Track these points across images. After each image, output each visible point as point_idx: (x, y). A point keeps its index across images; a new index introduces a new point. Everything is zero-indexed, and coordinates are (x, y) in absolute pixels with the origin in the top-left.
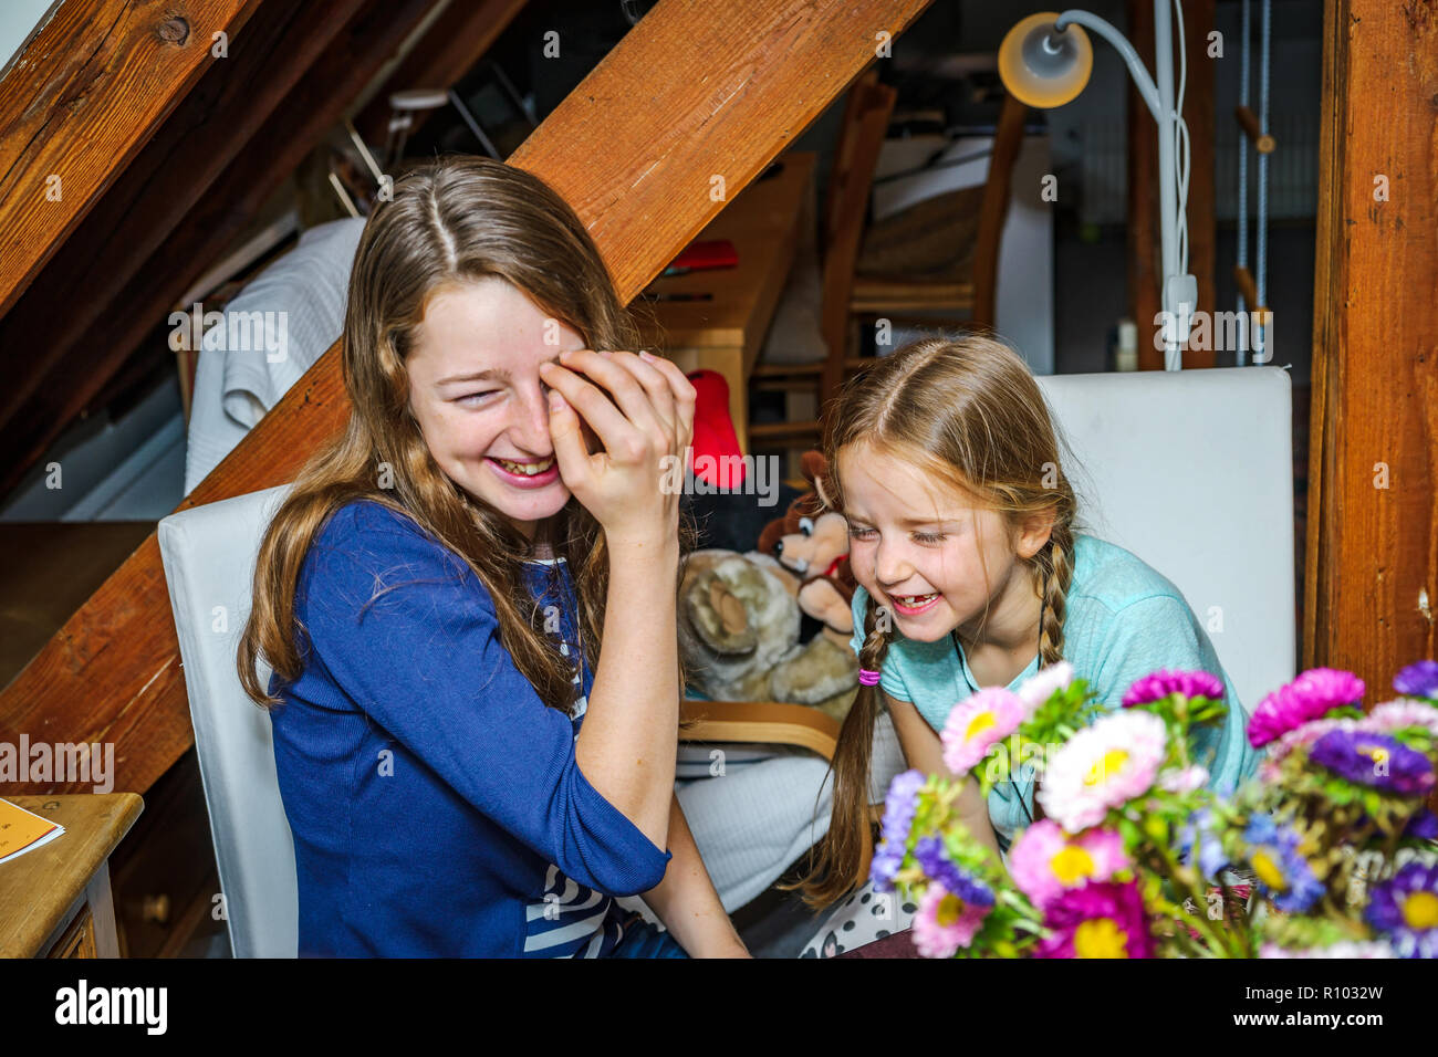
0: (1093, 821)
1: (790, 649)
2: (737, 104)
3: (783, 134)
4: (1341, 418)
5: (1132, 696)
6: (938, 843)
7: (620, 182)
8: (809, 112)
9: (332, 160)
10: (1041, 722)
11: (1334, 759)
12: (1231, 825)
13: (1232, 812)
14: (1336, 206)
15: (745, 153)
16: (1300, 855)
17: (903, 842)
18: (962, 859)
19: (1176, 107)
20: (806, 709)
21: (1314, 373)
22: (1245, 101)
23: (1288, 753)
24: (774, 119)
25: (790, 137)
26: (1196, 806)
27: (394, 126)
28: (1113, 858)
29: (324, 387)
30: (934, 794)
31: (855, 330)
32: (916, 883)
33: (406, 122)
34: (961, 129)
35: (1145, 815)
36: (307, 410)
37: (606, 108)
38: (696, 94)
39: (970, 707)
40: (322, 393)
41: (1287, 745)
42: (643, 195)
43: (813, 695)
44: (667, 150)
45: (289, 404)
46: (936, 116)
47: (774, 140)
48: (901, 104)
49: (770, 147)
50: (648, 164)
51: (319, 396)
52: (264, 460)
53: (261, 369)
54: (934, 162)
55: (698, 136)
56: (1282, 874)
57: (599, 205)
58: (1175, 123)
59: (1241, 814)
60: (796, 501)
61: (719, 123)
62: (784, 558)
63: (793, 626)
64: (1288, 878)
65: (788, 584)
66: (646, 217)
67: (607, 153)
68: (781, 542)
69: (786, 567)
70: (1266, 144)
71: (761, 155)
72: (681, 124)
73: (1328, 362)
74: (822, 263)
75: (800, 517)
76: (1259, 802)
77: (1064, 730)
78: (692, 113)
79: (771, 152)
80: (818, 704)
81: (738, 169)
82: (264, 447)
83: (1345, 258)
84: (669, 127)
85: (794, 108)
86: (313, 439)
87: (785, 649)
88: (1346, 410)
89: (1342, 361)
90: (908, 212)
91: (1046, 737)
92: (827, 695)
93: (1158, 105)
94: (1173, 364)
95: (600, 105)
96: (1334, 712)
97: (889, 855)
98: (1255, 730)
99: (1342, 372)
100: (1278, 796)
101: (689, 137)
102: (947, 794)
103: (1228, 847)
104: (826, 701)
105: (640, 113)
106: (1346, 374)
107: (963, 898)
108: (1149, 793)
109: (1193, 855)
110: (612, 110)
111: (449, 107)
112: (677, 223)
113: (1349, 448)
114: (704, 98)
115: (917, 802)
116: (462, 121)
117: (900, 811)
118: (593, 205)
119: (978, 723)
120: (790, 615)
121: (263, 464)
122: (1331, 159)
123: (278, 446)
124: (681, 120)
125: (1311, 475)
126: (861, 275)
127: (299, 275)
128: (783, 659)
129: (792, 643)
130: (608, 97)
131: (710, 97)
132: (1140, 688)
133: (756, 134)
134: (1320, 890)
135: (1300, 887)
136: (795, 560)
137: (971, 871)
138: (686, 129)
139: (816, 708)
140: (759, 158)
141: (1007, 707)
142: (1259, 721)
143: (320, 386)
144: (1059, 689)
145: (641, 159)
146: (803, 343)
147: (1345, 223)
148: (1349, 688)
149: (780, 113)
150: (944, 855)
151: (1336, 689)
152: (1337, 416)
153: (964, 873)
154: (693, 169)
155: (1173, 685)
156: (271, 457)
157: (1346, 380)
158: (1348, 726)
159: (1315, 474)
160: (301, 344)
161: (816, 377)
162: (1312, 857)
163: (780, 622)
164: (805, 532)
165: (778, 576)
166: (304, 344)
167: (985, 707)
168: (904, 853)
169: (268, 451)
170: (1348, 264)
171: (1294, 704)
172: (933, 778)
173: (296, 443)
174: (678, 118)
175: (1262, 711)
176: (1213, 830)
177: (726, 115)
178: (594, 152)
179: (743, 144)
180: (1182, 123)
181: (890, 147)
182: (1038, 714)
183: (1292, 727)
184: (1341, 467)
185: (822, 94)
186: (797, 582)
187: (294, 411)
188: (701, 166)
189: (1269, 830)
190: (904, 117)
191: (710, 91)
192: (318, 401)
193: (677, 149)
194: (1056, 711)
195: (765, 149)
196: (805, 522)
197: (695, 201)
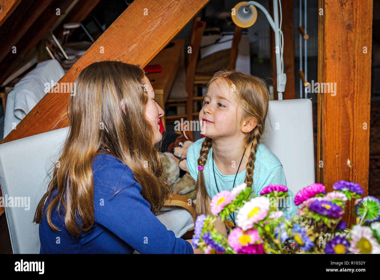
0: (250, 227)
1: (177, 179)
2: (158, 28)
3: (171, 36)
4: (325, 113)
5: (263, 192)
6: (209, 235)
7: (125, 50)
8: (177, 30)
9: (47, 43)
10: (238, 200)
11: (315, 208)
12: (289, 227)
13: (289, 223)
14: (323, 54)
15: (160, 41)
16: (307, 235)
17: (200, 234)
18: (216, 239)
19: (279, 28)
20: (182, 196)
21: (318, 100)
22: (301, 25)
23: (304, 207)
24: (168, 32)
25: (173, 37)
26: (280, 222)
27: (65, 33)
28: (256, 238)
29: (42, 108)
30: (209, 221)
31: (196, 89)
32: (204, 246)
33: (68, 32)
34: (224, 33)
35: (264, 225)
36: (37, 115)
37: (121, 29)
38: (146, 25)
39: (218, 196)
40: (41, 110)
41: (304, 204)
42: (132, 53)
43: (183, 192)
44: (138, 40)
45: (32, 113)
46: (218, 29)
47: (168, 38)
48: (207, 26)
49: (167, 40)
50: (133, 44)
51: (41, 111)
52: (25, 129)
53: (25, 103)
54: (217, 42)
55: (147, 37)
56: (302, 240)
57: (119, 56)
58: (279, 32)
59: (292, 224)
60: (178, 138)
61: (153, 33)
62: (175, 154)
63: (178, 173)
64: (304, 242)
65: (176, 161)
66: (133, 59)
67: (121, 41)
68: (174, 149)
69: (175, 156)
70: (306, 37)
71: (165, 42)
72: (142, 33)
73: (322, 97)
74: (186, 71)
75: (179, 142)
76: (297, 220)
77: (244, 201)
78: (145, 30)
79: (167, 41)
80: (185, 194)
81: (158, 46)
82: (25, 125)
83: (325, 69)
84: (139, 34)
85: (174, 29)
86: (39, 123)
87: (175, 179)
88: (326, 110)
89: (325, 97)
90: (210, 56)
91: (239, 204)
92: (187, 192)
93: (274, 27)
94: (280, 98)
95: (119, 28)
96: (317, 195)
97: (196, 238)
98: (296, 201)
99: (325, 100)
100: (302, 218)
101: (144, 37)
102: (212, 221)
103: (288, 233)
104: (187, 193)
105: (131, 30)
106: (326, 100)
107: (216, 250)
108: (265, 219)
109: (279, 236)
110: (123, 29)
111: (80, 28)
112: (141, 61)
113: (328, 121)
114: (149, 26)
115: (204, 223)
116: (84, 31)
117: (199, 225)
118: (118, 56)
119: (220, 201)
120: (177, 169)
121: (25, 130)
122: (321, 42)
123: (29, 125)
124: (142, 32)
125: (318, 128)
126: (197, 74)
127: (36, 76)
128: (175, 182)
129: (177, 177)
130: (122, 26)
131: (150, 26)
132: (265, 189)
133: (163, 36)
134: (313, 244)
135: (307, 244)
136: (178, 154)
137: (218, 242)
138: (144, 35)
139: (185, 196)
140: (164, 43)
141: (228, 196)
142: (297, 198)
143: (41, 108)
144: (243, 190)
145: (131, 43)
146: (181, 93)
147: (325, 59)
148: (321, 188)
149: (170, 30)
150: (210, 238)
151: (317, 189)
152: (324, 112)
153: (216, 243)
154: (146, 46)
155: (274, 189)
156: (27, 128)
157: (326, 102)
158: (320, 199)
159: (319, 128)
160: (36, 96)
161: (185, 102)
162: (310, 235)
163: (174, 172)
164: (181, 146)
165: (173, 159)
166: (37, 96)
167: (222, 196)
168: (200, 237)
169: (26, 126)
170: (326, 70)
171: (306, 193)
172: (208, 216)
173: (34, 124)
174: (141, 32)
175: (298, 195)
176: (284, 228)
177: (154, 31)
178: (118, 41)
179: (160, 39)
180: (281, 32)
181: (204, 38)
182: (237, 198)
183: (306, 200)
184: (325, 126)
185: (181, 25)
186: (178, 160)
187: (34, 115)
188: (148, 45)
189: (298, 228)
190: (209, 30)
191: (150, 24)
192: (40, 112)
193: (141, 40)
194: (242, 197)
195: (166, 40)
196: (181, 143)
197: (146, 55)
